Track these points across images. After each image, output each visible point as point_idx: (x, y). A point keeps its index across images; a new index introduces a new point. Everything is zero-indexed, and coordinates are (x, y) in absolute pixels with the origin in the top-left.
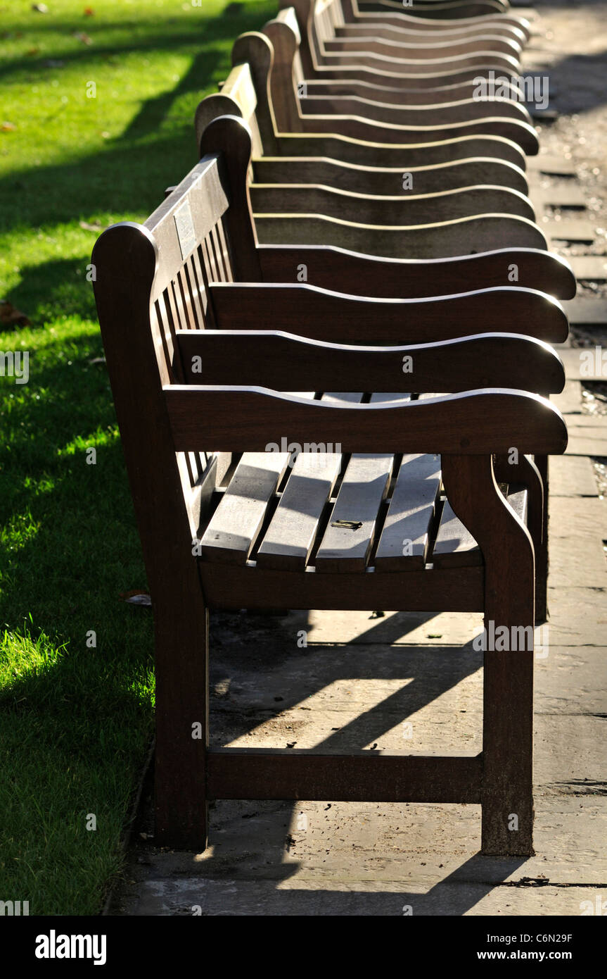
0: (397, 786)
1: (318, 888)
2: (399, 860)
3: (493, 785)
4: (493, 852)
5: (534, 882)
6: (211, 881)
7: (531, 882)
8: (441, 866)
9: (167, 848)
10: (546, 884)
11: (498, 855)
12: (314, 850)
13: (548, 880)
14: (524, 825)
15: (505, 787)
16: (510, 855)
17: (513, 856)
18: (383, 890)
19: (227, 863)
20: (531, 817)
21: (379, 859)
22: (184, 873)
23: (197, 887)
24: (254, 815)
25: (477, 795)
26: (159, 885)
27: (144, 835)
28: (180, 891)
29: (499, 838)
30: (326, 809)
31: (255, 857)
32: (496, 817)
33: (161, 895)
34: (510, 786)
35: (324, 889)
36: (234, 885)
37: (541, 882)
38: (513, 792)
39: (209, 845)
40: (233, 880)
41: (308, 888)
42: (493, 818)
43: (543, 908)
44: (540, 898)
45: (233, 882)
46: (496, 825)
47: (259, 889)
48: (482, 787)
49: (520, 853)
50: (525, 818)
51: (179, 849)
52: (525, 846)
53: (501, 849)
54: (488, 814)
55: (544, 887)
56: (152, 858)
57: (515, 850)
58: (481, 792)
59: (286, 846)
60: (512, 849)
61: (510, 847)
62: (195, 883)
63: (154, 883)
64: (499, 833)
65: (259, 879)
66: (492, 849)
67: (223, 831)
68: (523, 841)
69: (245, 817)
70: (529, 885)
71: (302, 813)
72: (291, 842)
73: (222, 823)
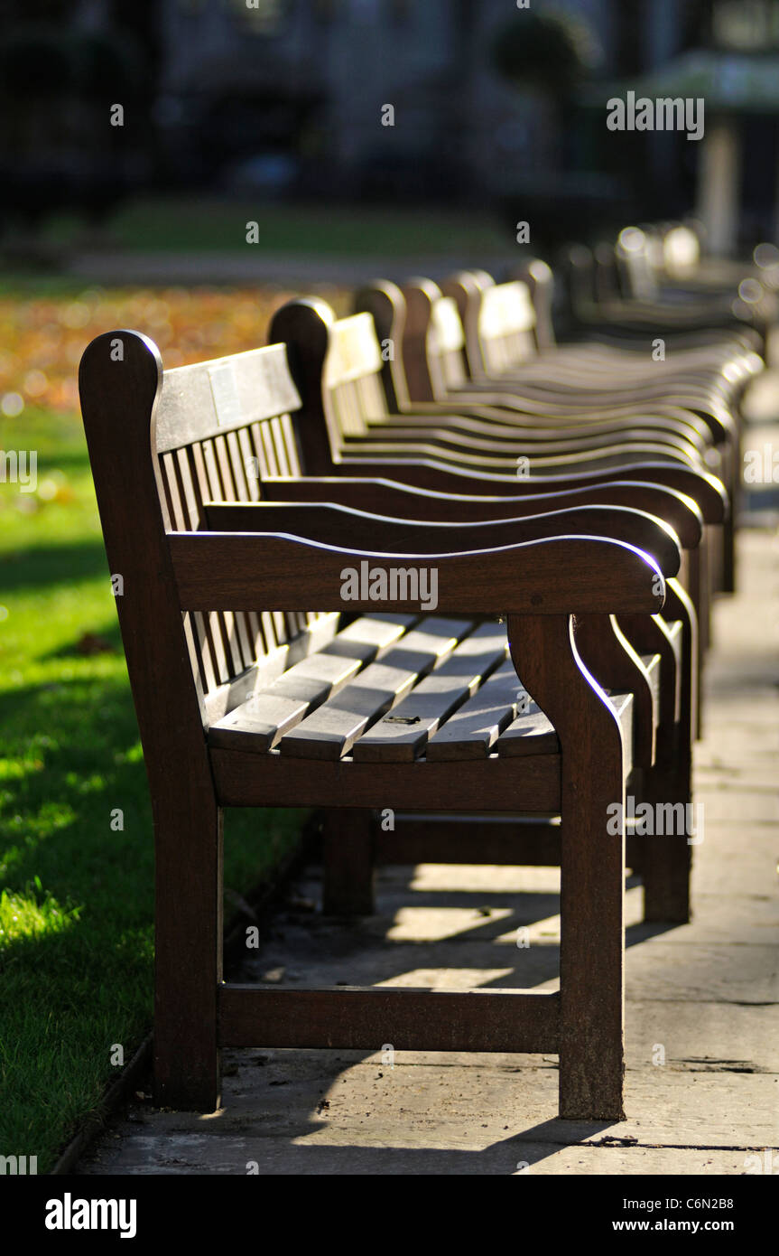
0: (453, 1031)
1: (347, 1144)
2: (455, 1122)
3: (573, 1030)
4: (573, 1115)
5: (618, 1142)
6: (214, 1137)
7: (614, 1143)
8: (506, 1127)
9: (167, 1108)
10: (634, 1145)
11: (577, 1119)
12: (351, 1113)
13: (637, 1141)
14: (612, 1080)
15: (587, 1031)
16: (594, 1119)
17: (599, 1119)
18: (428, 1147)
19: (240, 1122)
20: (620, 1070)
21: (430, 1122)
22: (184, 1130)
23: (196, 1142)
24: (284, 1083)
25: (553, 1042)
26: (150, 1141)
27: (141, 1095)
28: (173, 1145)
29: (580, 1097)
30: (377, 1079)
31: (277, 1118)
32: (576, 1070)
33: (149, 1148)
34: (594, 1030)
35: (355, 1144)
36: (243, 1141)
37: (627, 1143)
38: (598, 1039)
39: (221, 1107)
40: (242, 1136)
41: (336, 1144)
42: (574, 1072)
43: (625, 1165)
44: (624, 1156)
45: (242, 1138)
46: (577, 1080)
47: (273, 1144)
48: (558, 1031)
49: (607, 1117)
50: (613, 1072)
51: (182, 1109)
52: (612, 1107)
53: (582, 1111)
54: (566, 1066)
55: (631, 1148)
56: (147, 1117)
57: (600, 1112)
58: (558, 1039)
59: (318, 1109)
60: (597, 1111)
61: (594, 1108)
62: (195, 1138)
63: (142, 1138)
64: (580, 1091)
65: (274, 1135)
66: (571, 1111)
67: (241, 1096)
68: (610, 1101)
69: (275, 1084)
70: (612, 1146)
71: (345, 1081)
72: (325, 1105)
73: (243, 1089)
